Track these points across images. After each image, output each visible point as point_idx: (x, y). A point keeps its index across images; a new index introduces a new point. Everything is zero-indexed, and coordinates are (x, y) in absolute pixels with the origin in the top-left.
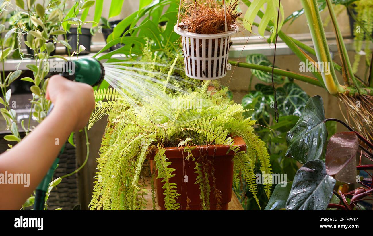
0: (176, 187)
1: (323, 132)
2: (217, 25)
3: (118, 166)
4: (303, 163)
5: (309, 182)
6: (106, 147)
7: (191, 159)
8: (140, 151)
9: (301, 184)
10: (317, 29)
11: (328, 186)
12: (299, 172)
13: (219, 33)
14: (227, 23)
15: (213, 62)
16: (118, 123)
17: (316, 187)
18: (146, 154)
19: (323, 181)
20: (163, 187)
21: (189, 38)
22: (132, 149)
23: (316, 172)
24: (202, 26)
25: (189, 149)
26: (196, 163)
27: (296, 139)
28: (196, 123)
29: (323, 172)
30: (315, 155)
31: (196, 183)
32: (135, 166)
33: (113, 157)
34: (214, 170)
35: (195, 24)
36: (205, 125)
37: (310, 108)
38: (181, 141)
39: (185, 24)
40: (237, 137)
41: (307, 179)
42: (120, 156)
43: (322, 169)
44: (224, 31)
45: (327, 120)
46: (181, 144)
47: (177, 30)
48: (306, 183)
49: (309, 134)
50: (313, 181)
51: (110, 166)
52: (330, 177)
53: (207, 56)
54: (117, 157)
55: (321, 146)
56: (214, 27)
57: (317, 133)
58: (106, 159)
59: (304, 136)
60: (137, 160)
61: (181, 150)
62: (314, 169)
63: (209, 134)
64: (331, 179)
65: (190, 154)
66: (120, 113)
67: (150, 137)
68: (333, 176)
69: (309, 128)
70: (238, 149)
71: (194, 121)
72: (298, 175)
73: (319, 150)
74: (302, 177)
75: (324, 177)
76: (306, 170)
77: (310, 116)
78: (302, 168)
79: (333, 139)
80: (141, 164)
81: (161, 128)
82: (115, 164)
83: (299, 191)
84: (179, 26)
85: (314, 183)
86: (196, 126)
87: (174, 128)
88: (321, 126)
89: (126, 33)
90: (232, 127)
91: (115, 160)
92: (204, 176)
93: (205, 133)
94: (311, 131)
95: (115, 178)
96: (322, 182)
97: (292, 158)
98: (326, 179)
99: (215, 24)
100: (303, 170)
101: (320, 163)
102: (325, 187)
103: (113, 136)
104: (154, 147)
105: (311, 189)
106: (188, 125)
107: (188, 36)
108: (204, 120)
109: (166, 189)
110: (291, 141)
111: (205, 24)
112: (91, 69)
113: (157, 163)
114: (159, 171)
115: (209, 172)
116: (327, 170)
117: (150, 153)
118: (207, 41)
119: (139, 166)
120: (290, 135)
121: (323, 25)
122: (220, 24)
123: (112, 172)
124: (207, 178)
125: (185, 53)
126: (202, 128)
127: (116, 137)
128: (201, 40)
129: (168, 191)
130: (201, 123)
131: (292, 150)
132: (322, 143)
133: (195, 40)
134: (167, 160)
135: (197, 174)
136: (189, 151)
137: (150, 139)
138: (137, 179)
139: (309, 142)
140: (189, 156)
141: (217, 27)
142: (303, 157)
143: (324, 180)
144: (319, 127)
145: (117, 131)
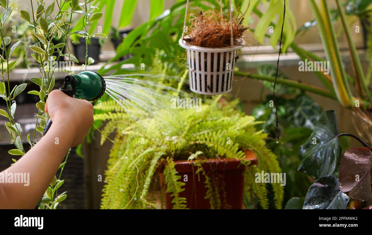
0: (185, 202)
1: (336, 147)
2: (223, 38)
3: (127, 179)
4: (316, 179)
5: (322, 198)
6: (114, 159)
7: (201, 173)
8: (149, 165)
9: (314, 201)
10: (330, 41)
11: (342, 203)
12: (312, 188)
13: (225, 46)
14: (234, 37)
15: (218, 76)
16: (127, 135)
17: (329, 204)
18: (155, 167)
19: (336, 197)
20: (173, 202)
21: (194, 51)
22: (141, 162)
23: (330, 188)
24: (208, 40)
25: (199, 163)
26: (207, 177)
27: (309, 154)
28: (206, 136)
29: (336, 188)
30: (329, 170)
31: (206, 198)
32: (144, 180)
33: (122, 171)
34: (224, 184)
35: (200, 38)
36: (216, 138)
37: (322, 122)
38: (191, 154)
39: (190, 37)
40: (248, 150)
41: (320, 195)
42: (129, 169)
43: (335, 185)
44: (230, 45)
45: (340, 135)
46: (192, 157)
47: (182, 43)
48: (318, 199)
49: (322, 149)
50: (327, 198)
51: (118, 179)
52: (343, 194)
53: (212, 70)
54: (126, 170)
55: (334, 162)
56: (220, 40)
57: (330, 148)
58: (115, 172)
59: (316, 150)
60: (146, 173)
61: (191, 164)
62: (327, 185)
63: (220, 147)
64: (344, 195)
65: (200, 167)
66: (129, 125)
67: (160, 151)
68: (347, 193)
69: (322, 143)
70: (249, 163)
71: (204, 134)
72: (310, 191)
73: (332, 165)
74: (314, 193)
75: (338, 193)
76: (318, 186)
77: (323, 130)
78: (315, 184)
79: (347, 154)
80: (150, 178)
81: (171, 141)
82: (123, 178)
83: (312, 208)
84: (184, 39)
85: (327, 199)
86: (206, 139)
87: (184, 141)
88: (335, 141)
89: (136, 43)
90: (243, 140)
91: (124, 174)
92: (214, 190)
93: (216, 146)
94: (324, 146)
95: (123, 192)
96: (335, 199)
97: (305, 173)
98: (339, 195)
99: (221, 37)
100: (316, 186)
101: (333, 179)
102: (339, 204)
103: (122, 147)
104: (164, 160)
105: (324, 206)
106: (198, 138)
107: (193, 49)
108: (214, 133)
109: (175, 204)
110: (304, 156)
111: (210, 38)
112: (92, 83)
113: (166, 177)
114: (168, 185)
115: (220, 187)
116: (340, 186)
117: (159, 166)
118: (212, 54)
119: (148, 180)
120: (302, 150)
121: (336, 36)
122: (226, 38)
123: (120, 185)
124: (217, 192)
125: (190, 67)
126: (212, 141)
127: (125, 149)
128: (206, 54)
129: (178, 206)
130: (212, 136)
131: (305, 165)
132: (336, 159)
133: (200, 53)
134: (176, 174)
135: (207, 189)
136: (199, 165)
137: (160, 153)
138: (146, 193)
139: (322, 157)
140: (199, 170)
141: (223, 40)
142: (316, 172)
143: (338, 197)
144: (333, 142)
145: (126, 143)
